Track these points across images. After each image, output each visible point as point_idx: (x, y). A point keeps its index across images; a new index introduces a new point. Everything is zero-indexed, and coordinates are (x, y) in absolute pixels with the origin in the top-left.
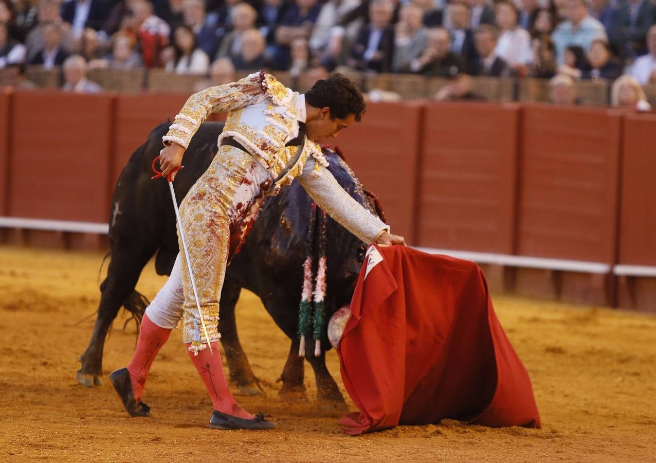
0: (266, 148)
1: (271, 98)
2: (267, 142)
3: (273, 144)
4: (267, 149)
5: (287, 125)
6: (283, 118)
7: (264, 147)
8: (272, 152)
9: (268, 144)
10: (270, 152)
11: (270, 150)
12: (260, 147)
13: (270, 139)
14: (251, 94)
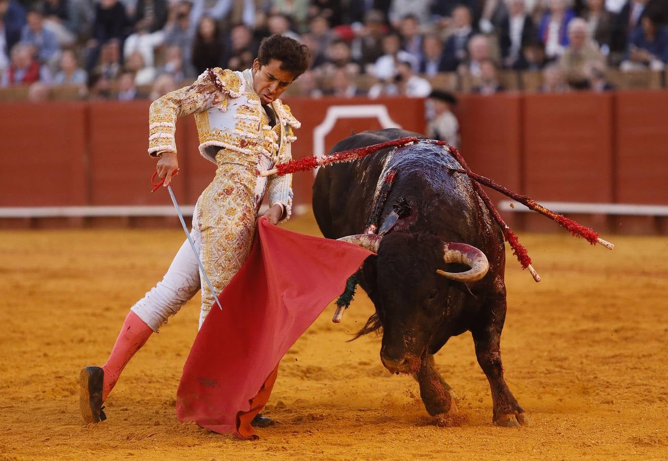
0: (245, 144)
1: (229, 94)
2: (243, 138)
3: (250, 138)
4: (247, 145)
5: (254, 113)
6: (248, 108)
7: (243, 144)
8: (252, 145)
9: (246, 140)
10: (250, 146)
11: (250, 144)
12: (240, 145)
13: (245, 135)
14: (208, 92)
